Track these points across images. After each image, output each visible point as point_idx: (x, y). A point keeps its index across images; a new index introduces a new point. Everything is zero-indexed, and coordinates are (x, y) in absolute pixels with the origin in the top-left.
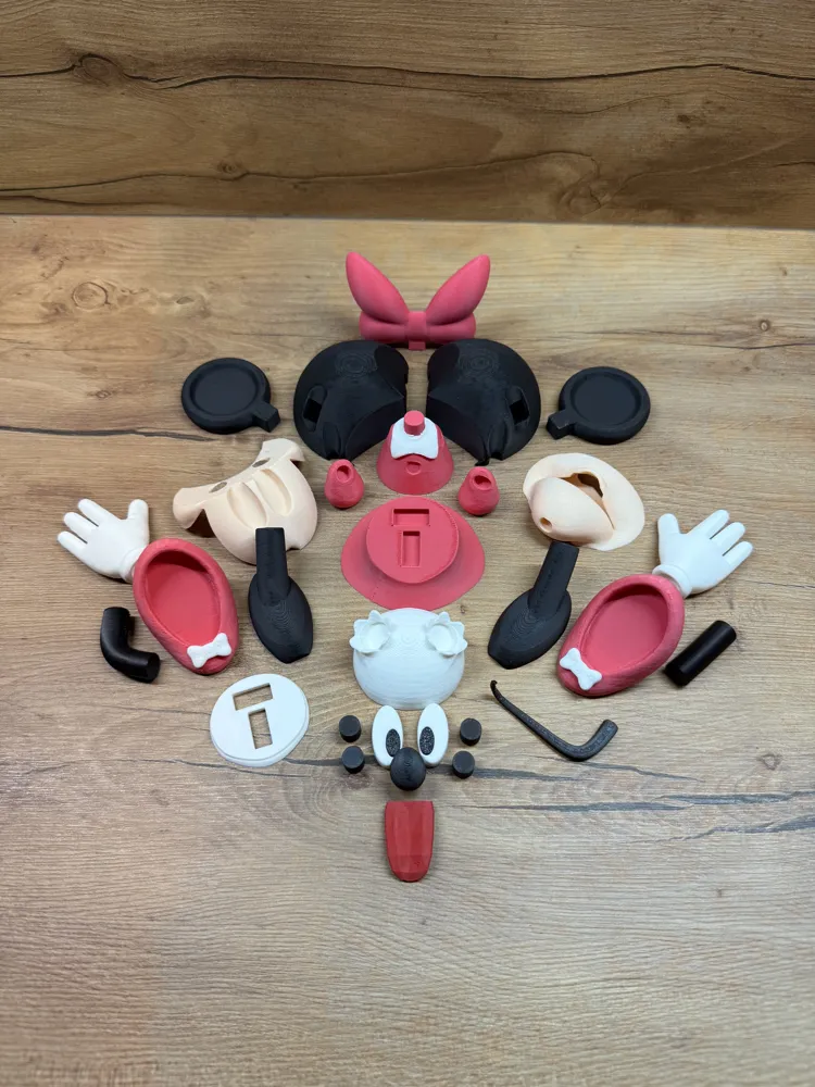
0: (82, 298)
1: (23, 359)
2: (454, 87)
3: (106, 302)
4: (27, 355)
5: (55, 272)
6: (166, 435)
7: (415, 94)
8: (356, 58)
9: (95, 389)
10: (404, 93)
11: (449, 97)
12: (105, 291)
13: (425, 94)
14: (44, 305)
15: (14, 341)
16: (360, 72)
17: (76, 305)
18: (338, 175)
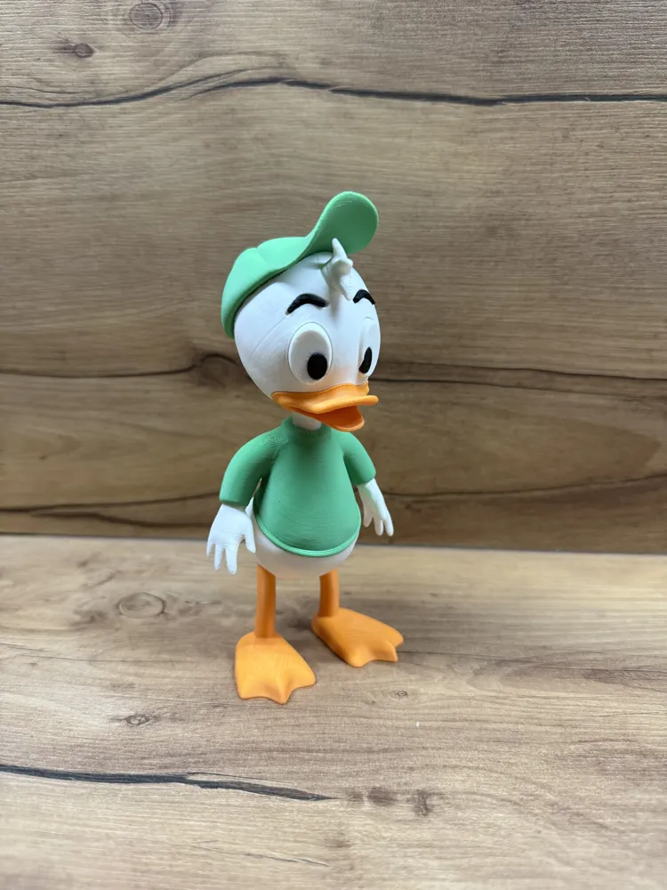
0: (130, 608)
1: (24, 669)
2: (607, 390)
3: (162, 612)
4: (33, 664)
5: (102, 583)
6: (238, 786)
7: (563, 398)
8: (500, 359)
9: (125, 713)
10: (550, 396)
11: (600, 401)
12: (164, 603)
13: (574, 398)
14: (76, 612)
15: (21, 648)
16: (502, 374)
17: (121, 614)
18: (461, 493)
